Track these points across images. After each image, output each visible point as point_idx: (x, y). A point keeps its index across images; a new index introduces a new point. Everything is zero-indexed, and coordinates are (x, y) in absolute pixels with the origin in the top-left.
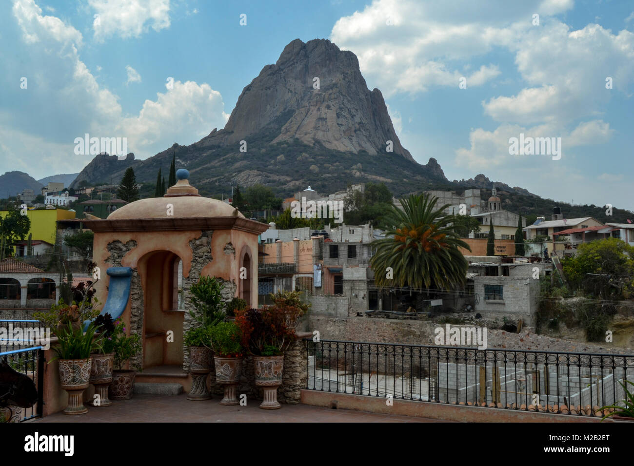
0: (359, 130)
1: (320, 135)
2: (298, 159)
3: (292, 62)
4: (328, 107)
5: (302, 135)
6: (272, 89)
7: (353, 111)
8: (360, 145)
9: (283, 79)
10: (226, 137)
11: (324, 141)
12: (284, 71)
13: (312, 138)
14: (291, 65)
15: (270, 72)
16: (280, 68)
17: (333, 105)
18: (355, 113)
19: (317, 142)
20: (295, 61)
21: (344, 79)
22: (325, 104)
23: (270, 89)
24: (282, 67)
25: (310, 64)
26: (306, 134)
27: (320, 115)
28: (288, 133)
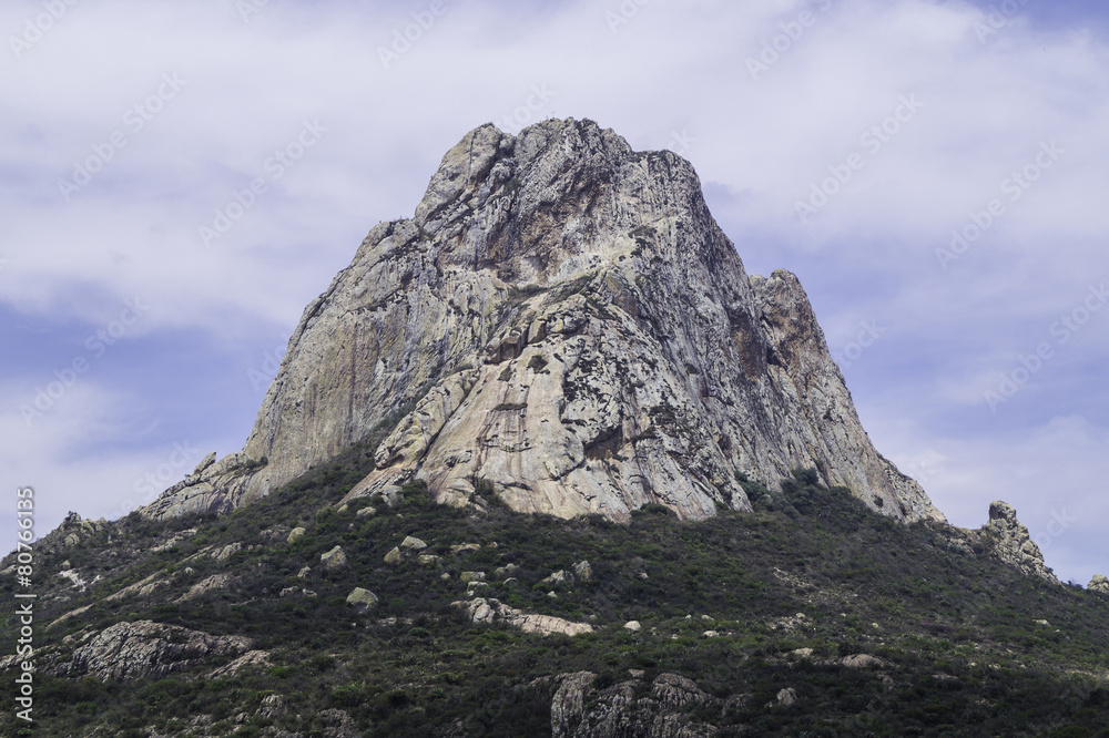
0: (650, 434)
1: (495, 467)
2: (387, 558)
3: (465, 207)
4: (539, 364)
5: (441, 469)
6: (391, 305)
7: (637, 369)
8: (647, 488)
9: (430, 267)
10: (241, 480)
11: (507, 486)
12: (437, 239)
13: (467, 478)
14: (460, 218)
15: (386, 246)
16: (422, 231)
17: (556, 356)
18: (643, 377)
19: (484, 489)
20: (475, 201)
21: (637, 253)
22: (530, 352)
23: (384, 306)
24: (430, 227)
25: (522, 209)
26: (451, 465)
27: (506, 395)
28: (398, 466)
